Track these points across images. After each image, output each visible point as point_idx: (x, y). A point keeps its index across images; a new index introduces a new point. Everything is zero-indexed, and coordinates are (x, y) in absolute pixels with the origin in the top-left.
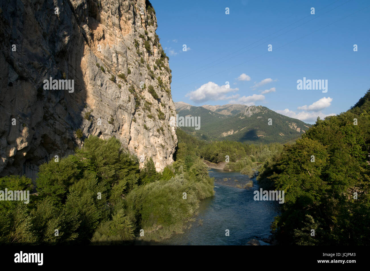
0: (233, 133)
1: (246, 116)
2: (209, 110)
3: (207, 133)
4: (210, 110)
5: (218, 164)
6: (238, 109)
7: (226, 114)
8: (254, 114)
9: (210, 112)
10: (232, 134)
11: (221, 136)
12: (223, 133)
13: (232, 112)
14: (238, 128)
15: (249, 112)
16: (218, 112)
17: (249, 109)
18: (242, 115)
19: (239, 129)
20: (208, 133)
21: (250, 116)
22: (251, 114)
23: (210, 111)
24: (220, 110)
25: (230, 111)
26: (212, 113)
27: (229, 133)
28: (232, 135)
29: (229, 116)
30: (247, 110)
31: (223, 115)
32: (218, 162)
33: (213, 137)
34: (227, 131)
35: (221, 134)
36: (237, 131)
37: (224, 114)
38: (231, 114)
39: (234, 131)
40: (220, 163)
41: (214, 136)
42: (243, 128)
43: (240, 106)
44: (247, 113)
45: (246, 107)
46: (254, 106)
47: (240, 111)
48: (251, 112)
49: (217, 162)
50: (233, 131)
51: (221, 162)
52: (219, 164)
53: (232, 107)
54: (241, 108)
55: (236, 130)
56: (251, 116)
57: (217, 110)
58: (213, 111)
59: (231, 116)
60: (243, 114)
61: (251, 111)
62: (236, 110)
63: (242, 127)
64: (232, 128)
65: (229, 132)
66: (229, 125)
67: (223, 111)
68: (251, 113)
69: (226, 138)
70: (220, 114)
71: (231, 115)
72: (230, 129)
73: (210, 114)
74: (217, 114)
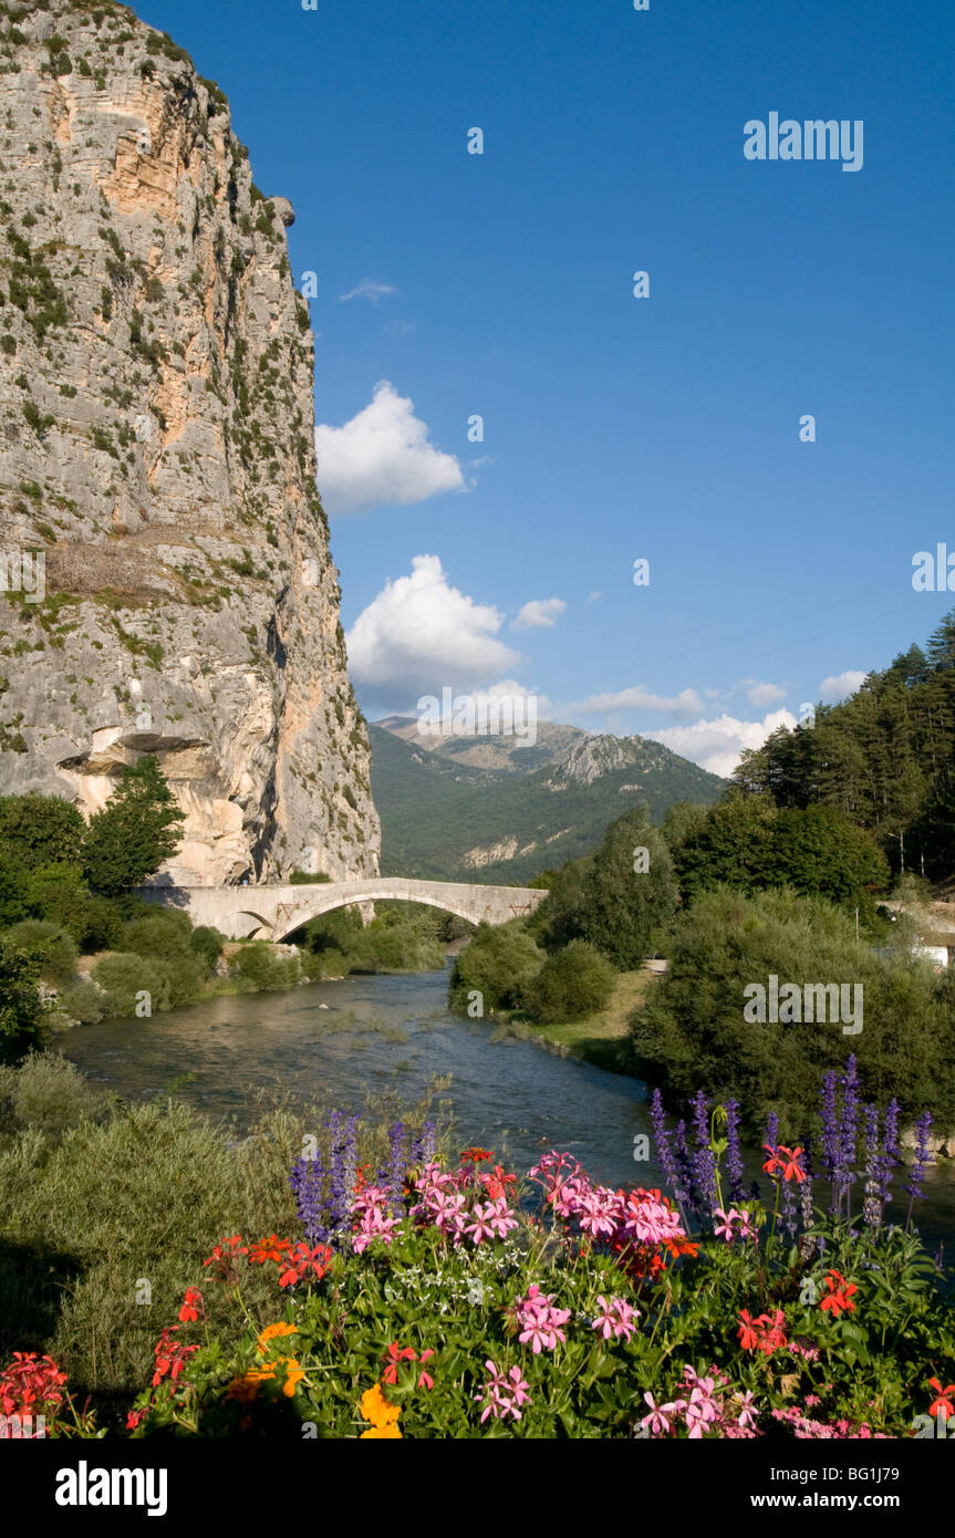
0: (517, 852)
1: (575, 781)
2: (414, 745)
3: (402, 851)
4: (417, 741)
6: (544, 743)
7: (487, 766)
8: (606, 771)
9: (415, 755)
10: (509, 855)
11: (461, 865)
12: (469, 850)
13: (514, 757)
14: (539, 833)
15: (585, 763)
16: (454, 752)
17: (588, 750)
18: (558, 773)
19: (542, 835)
20: (406, 851)
21: (591, 781)
22: (597, 773)
23: (416, 748)
24: (463, 744)
25: (508, 752)
26: (427, 757)
28: (512, 860)
29: (501, 773)
30: (580, 752)
31: (476, 771)
33: (427, 865)
34: (488, 842)
35: (461, 855)
36: (533, 846)
37: (479, 764)
38: (513, 763)
39: (521, 845)
41: (431, 863)
42: (558, 830)
43: (553, 733)
44: (579, 767)
45: (577, 734)
46: (609, 736)
47: (550, 754)
48: (595, 764)
50: (514, 845)
52: (454, 944)
54: (555, 738)
55: (529, 842)
56: (597, 781)
57: (447, 745)
58: (431, 749)
59: (511, 775)
60: (561, 771)
61: (595, 758)
62: (532, 750)
63: (556, 825)
64: (509, 832)
65: (500, 846)
66: (500, 816)
67: (474, 751)
68: (594, 769)
69: (485, 874)
70: (462, 766)
71: (512, 769)
72: (504, 835)
73: (418, 764)
74: (445, 763)
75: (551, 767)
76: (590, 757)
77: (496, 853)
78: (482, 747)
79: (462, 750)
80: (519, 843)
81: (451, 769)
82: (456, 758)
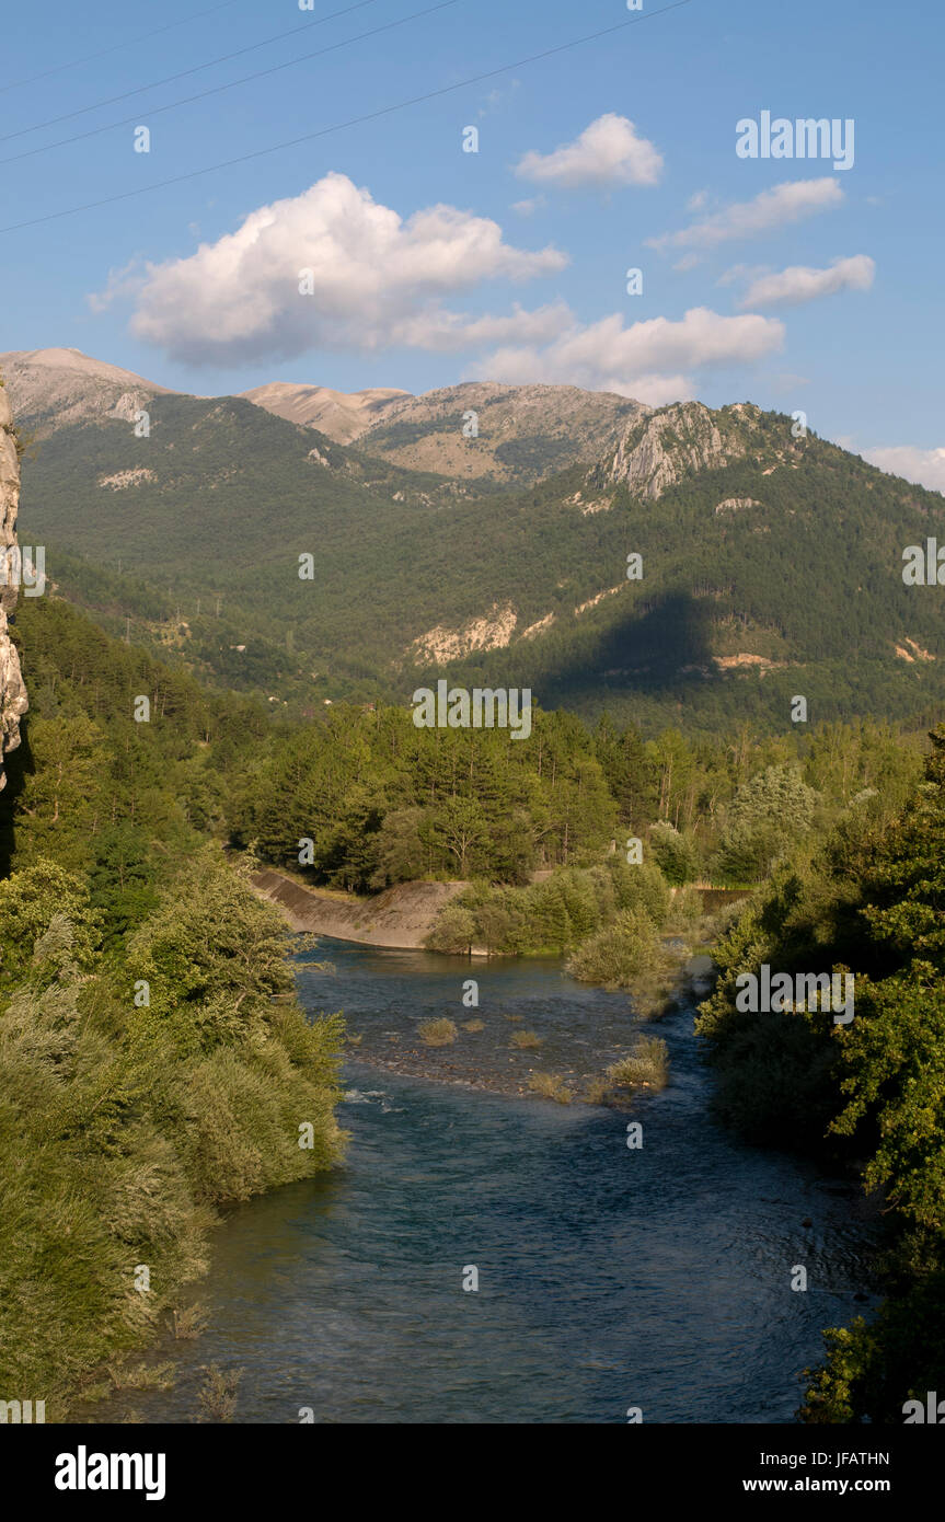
0: (515, 634)
1: (628, 493)
2: (313, 432)
3: (290, 635)
4: (321, 427)
5: (382, 898)
6: (563, 428)
7: (452, 472)
8: (689, 472)
9: (315, 452)
10: (502, 640)
11: (408, 660)
12: (423, 632)
13: (502, 454)
14: (559, 595)
15: (647, 459)
16: (389, 447)
17: (653, 431)
18: (592, 480)
19: (566, 600)
20: (299, 636)
21: (658, 493)
22: (671, 477)
23: (316, 439)
24: (404, 434)
25: (494, 445)
26: (337, 455)
27: (478, 633)
28: (507, 649)
29: (480, 486)
30: (637, 436)
31: (431, 482)
32: (382, 883)
33: (340, 664)
34: (459, 617)
35: (407, 642)
36: (547, 620)
37: (438, 467)
38: (501, 466)
39: (523, 622)
40: (396, 893)
41: (349, 658)
42: (598, 589)
43: (576, 406)
44: (635, 467)
45: (625, 408)
46: (693, 406)
47: (571, 446)
48: (667, 461)
49: (374, 881)
50: (510, 620)
51: (402, 880)
52: (388, 903)
53: (508, 412)
54: (580, 419)
55: (540, 614)
56: (671, 492)
57: (377, 434)
58: (347, 442)
59: (500, 489)
60: (599, 476)
61: (667, 447)
62: (540, 441)
63: (592, 580)
64: (499, 596)
65: (482, 623)
66: (480, 563)
67: (428, 444)
68: (664, 468)
70: (404, 472)
71: (501, 478)
72: (489, 600)
73: (319, 469)
74: (375, 469)
75: (578, 469)
76: (657, 445)
77: (474, 636)
78: (442, 437)
79: (405, 443)
80: (520, 615)
81: (385, 478)
82: (394, 457)
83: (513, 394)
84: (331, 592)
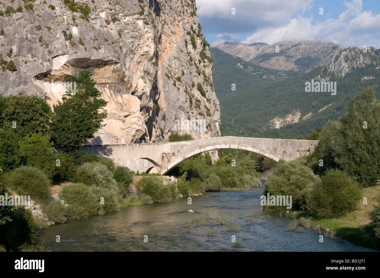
0: (300, 119)
1: (334, 75)
2: (238, 58)
3: (233, 120)
4: (240, 56)
6: (315, 54)
7: (281, 69)
8: (353, 69)
9: (239, 64)
10: (296, 120)
11: (268, 127)
12: (272, 118)
13: (297, 62)
14: (313, 107)
15: (340, 65)
16: (262, 61)
17: (342, 56)
18: (324, 71)
19: (315, 108)
20: (236, 120)
21: (344, 75)
22: (347, 70)
23: (239, 60)
24: (266, 57)
25: (294, 60)
26: (246, 65)
27: (289, 119)
28: (298, 123)
29: (290, 73)
30: (337, 58)
31: (274, 72)
32: (264, 169)
33: (248, 128)
34: (283, 114)
35: (268, 121)
36: (310, 114)
37: (277, 67)
38: (296, 66)
39: (303, 115)
40: (266, 171)
41: (251, 127)
42: (325, 105)
43: (320, 47)
44: (337, 67)
45: (335, 47)
46: (354, 48)
47: (318, 60)
48: (346, 65)
50: (299, 114)
51: (267, 169)
52: (265, 173)
53: (298, 49)
54: (321, 51)
55: (307, 112)
56: (348, 75)
57: (258, 57)
58: (248, 60)
59: (296, 74)
60: (326, 70)
61: (346, 61)
62: (308, 58)
63: (323, 102)
64: (295, 107)
65: (290, 116)
66: (290, 98)
67: (273, 60)
68: (345, 68)
69: (282, 132)
70: (266, 69)
71: (296, 70)
72: (292, 109)
73: (240, 69)
74: (257, 68)
75: (320, 68)
76: (343, 61)
77: (288, 119)
78: (278, 58)
79: (267, 60)
80: (302, 113)
81: (260, 71)
82: (263, 65)
83: (300, 44)
84: (245, 107)
